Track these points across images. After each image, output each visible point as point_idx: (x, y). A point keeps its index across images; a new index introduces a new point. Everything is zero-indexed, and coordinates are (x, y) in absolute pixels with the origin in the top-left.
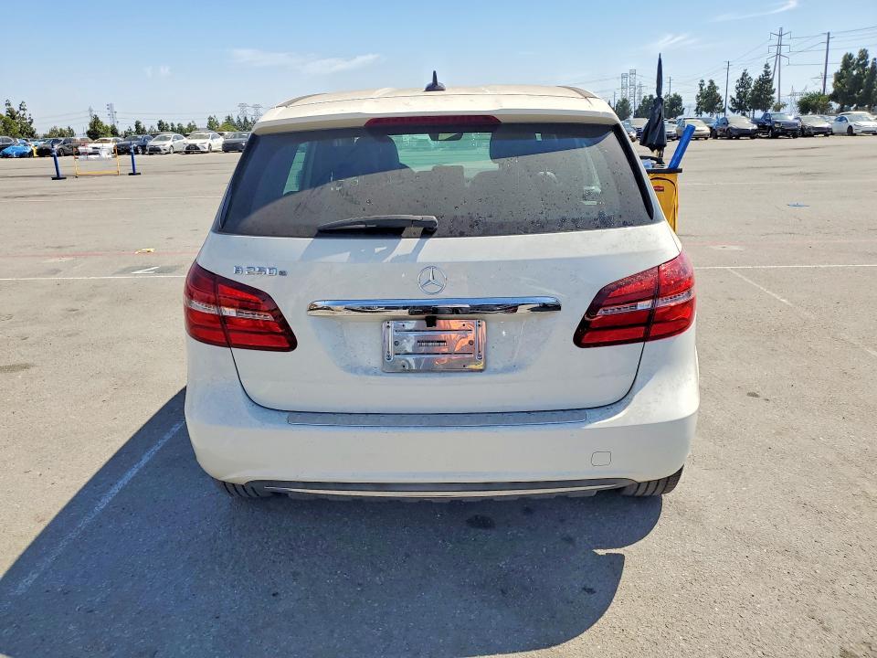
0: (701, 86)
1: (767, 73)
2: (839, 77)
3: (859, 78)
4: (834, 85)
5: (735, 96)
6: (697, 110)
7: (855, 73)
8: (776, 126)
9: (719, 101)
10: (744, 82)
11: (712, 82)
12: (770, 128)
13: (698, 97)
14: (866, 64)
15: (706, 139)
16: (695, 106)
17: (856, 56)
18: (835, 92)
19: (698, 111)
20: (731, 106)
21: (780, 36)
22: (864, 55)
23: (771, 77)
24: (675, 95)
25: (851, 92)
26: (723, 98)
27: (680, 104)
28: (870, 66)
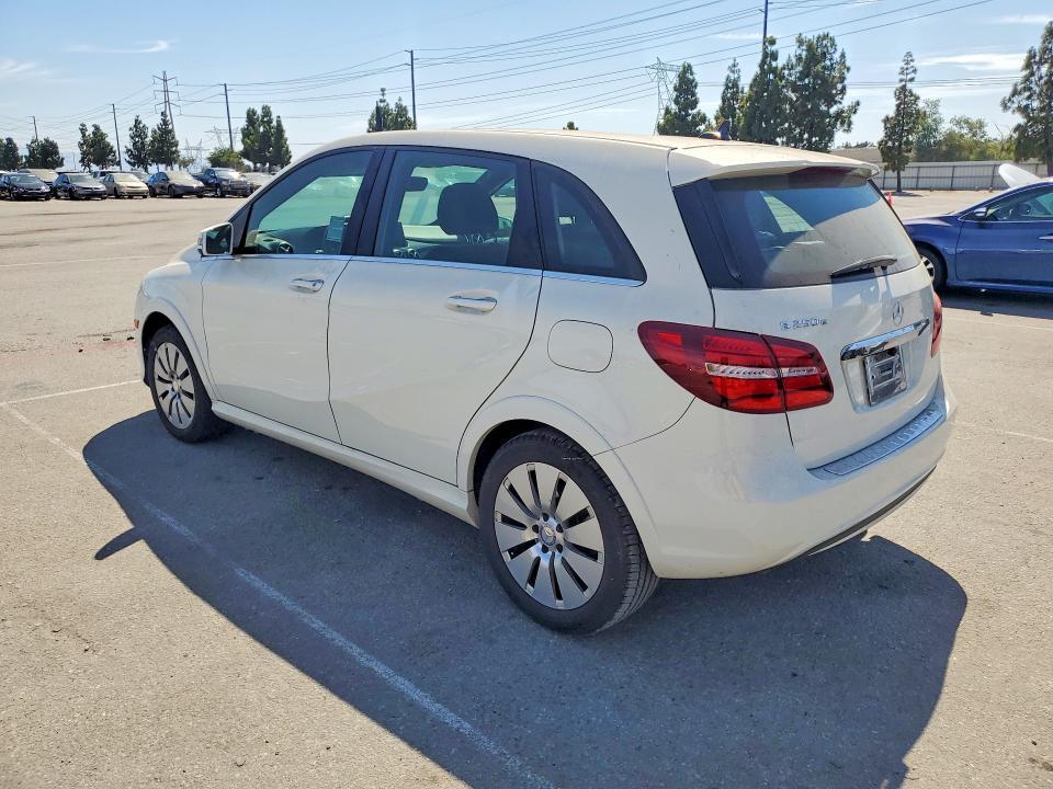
0: (83, 131)
1: (165, 122)
2: (246, 134)
3: (266, 133)
4: (243, 141)
5: (131, 147)
6: (82, 160)
7: (262, 129)
8: (224, 183)
9: (111, 151)
10: (138, 130)
11: (97, 128)
12: (218, 185)
13: (82, 145)
14: (270, 122)
15: (145, 197)
16: (79, 157)
17: (259, 112)
18: (245, 148)
19: (85, 161)
20: (128, 159)
21: (165, 81)
22: (267, 112)
23: (170, 127)
24: (47, 140)
25: (262, 150)
26: (115, 148)
27: (57, 153)
28: (274, 123)
